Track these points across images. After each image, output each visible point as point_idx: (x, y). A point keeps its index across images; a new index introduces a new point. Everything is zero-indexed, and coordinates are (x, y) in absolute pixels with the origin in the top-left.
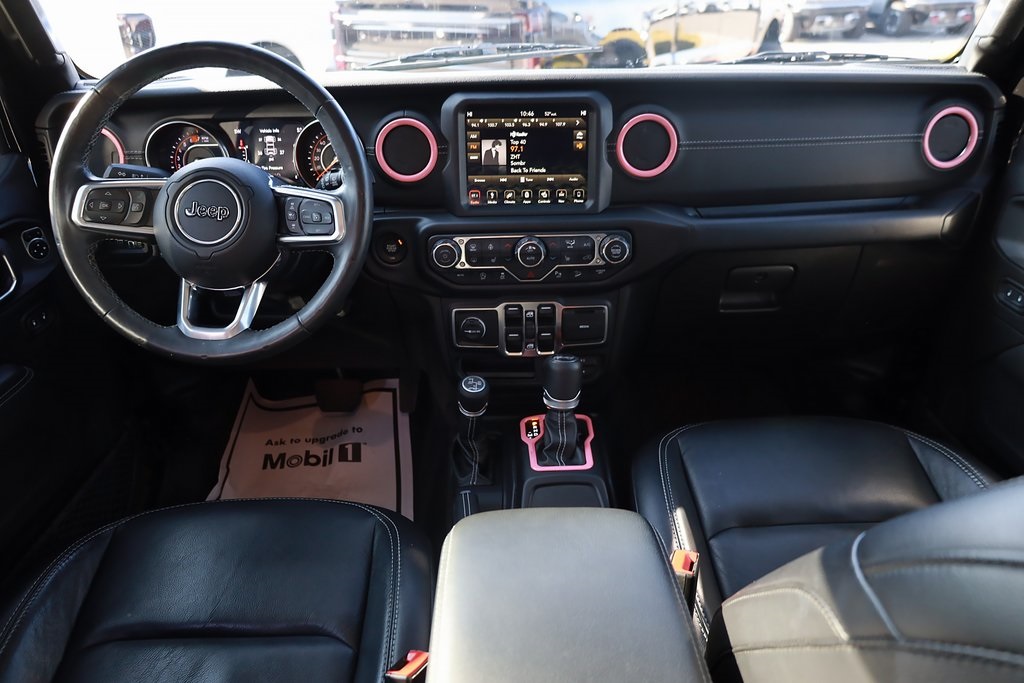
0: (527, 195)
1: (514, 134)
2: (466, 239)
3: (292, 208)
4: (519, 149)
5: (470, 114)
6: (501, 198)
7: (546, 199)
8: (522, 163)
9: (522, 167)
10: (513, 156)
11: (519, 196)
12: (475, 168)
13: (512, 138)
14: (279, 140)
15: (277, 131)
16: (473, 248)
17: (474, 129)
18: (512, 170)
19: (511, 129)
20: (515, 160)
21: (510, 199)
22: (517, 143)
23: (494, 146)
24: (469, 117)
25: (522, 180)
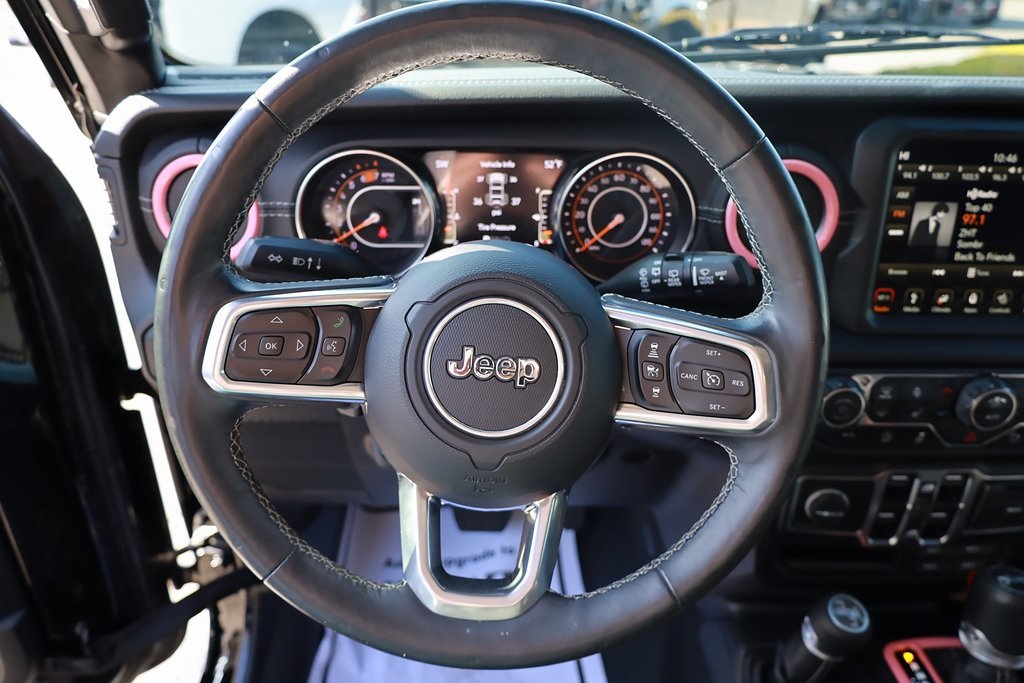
0: (973, 299)
1: (973, 194)
2: (873, 379)
3: (653, 355)
4: (978, 219)
5: (905, 156)
6: (927, 302)
7: (1004, 307)
8: (977, 245)
9: (974, 251)
10: (965, 232)
11: (959, 302)
12: (894, 250)
13: (969, 200)
14: (514, 180)
15: (511, 164)
16: (886, 394)
17: (906, 184)
18: (958, 257)
19: (971, 185)
20: (967, 239)
21: (944, 305)
22: (975, 209)
23: (934, 213)
24: (903, 162)
25: (971, 273)
